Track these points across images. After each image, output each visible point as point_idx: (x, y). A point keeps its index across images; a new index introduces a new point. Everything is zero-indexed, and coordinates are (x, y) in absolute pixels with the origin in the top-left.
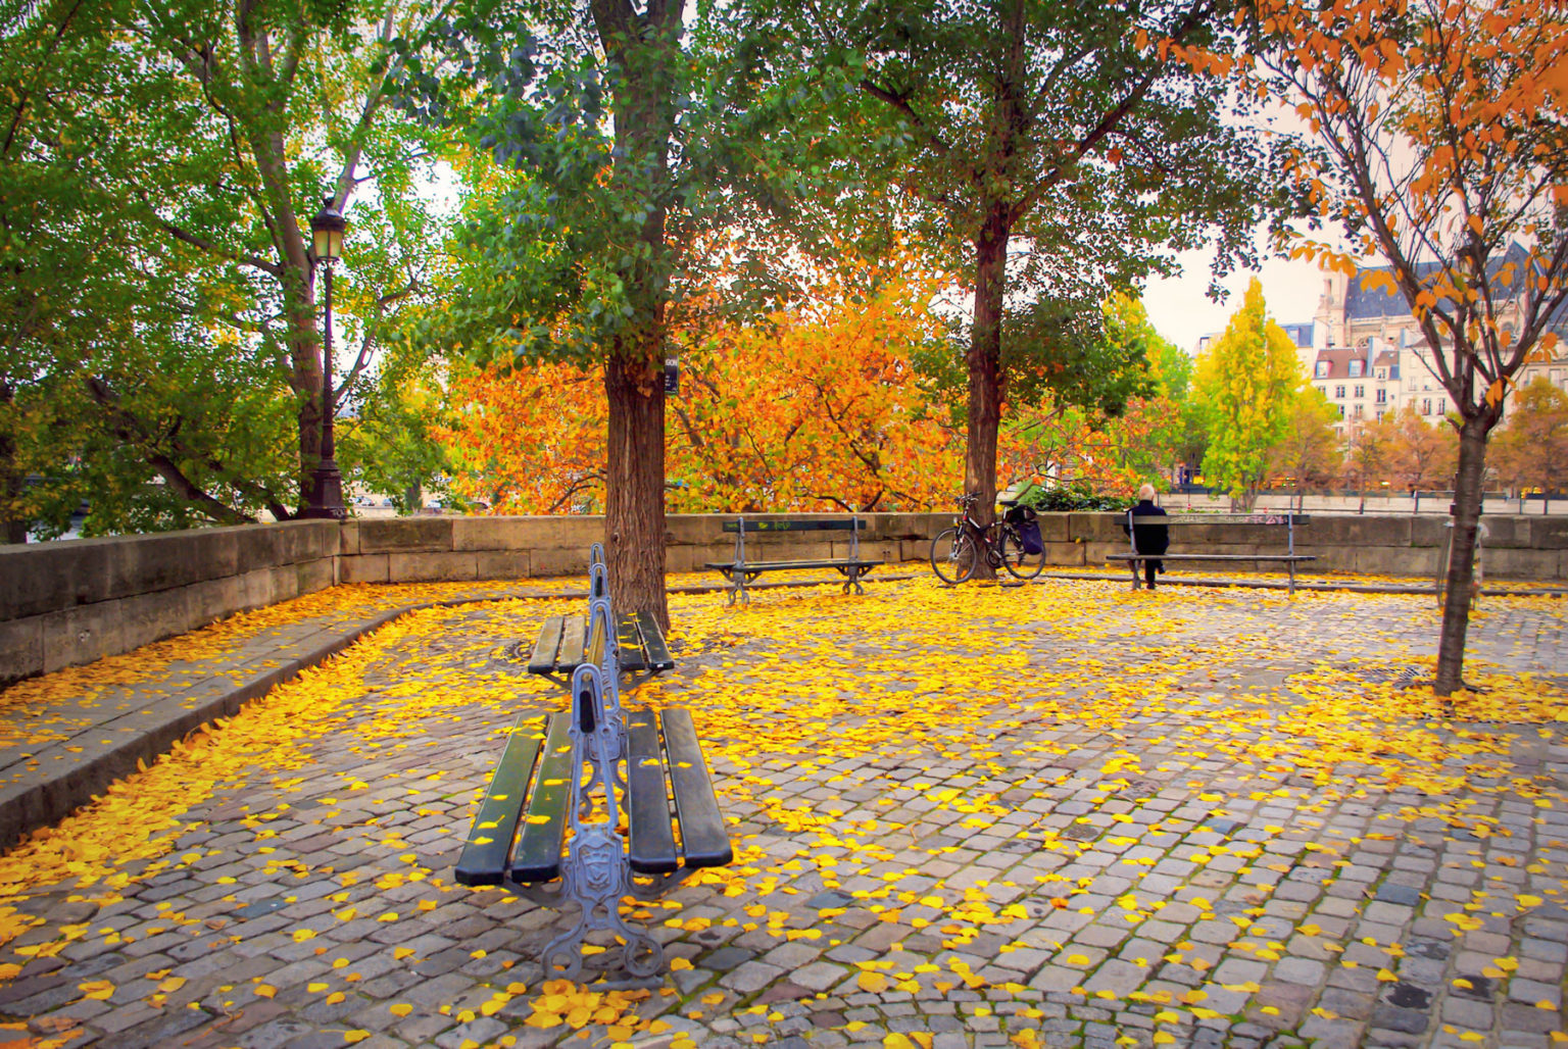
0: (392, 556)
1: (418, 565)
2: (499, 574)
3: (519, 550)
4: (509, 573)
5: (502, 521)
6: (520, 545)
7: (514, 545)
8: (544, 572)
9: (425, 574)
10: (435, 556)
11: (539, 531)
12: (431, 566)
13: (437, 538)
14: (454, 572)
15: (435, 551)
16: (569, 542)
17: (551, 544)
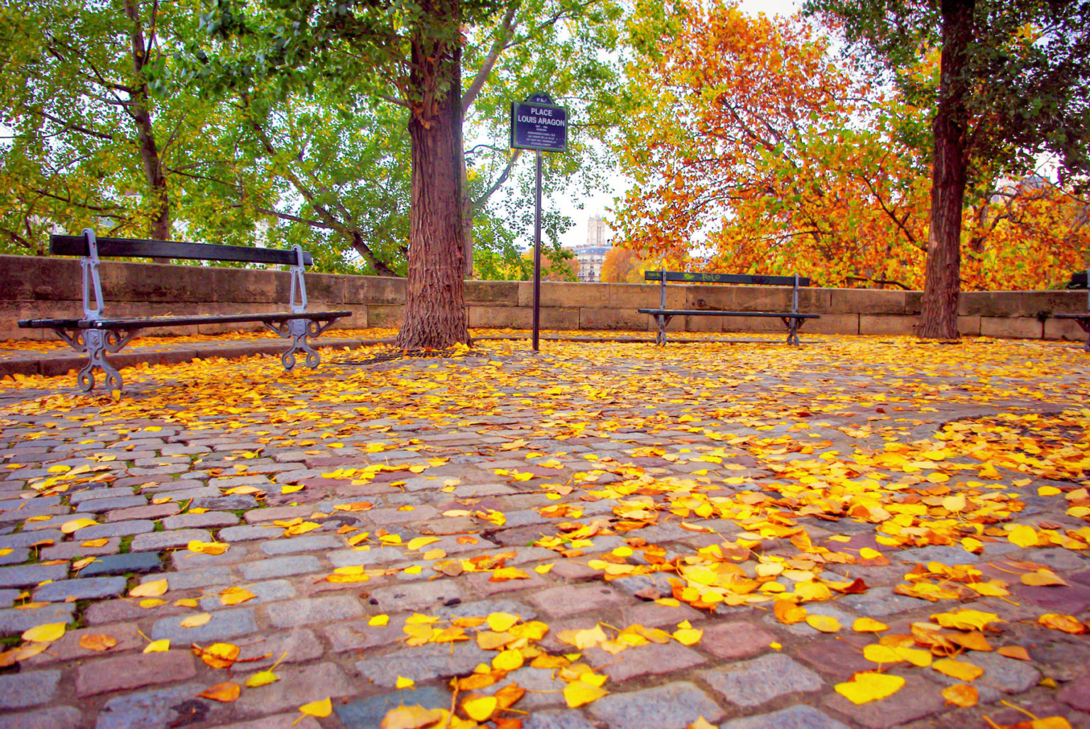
0: (471, 308)
1: (490, 315)
2: (555, 325)
3: (570, 308)
4: (562, 325)
5: (557, 285)
6: (572, 304)
7: (567, 304)
8: (591, 325)
9: (496, 323)
10: (504, 309)
11: (588, 293)
12: (501, 316)
13: (506, 296)
14: (519, 322)
15: (504, 306)
16: (613, 303)
17: (598, 304)
